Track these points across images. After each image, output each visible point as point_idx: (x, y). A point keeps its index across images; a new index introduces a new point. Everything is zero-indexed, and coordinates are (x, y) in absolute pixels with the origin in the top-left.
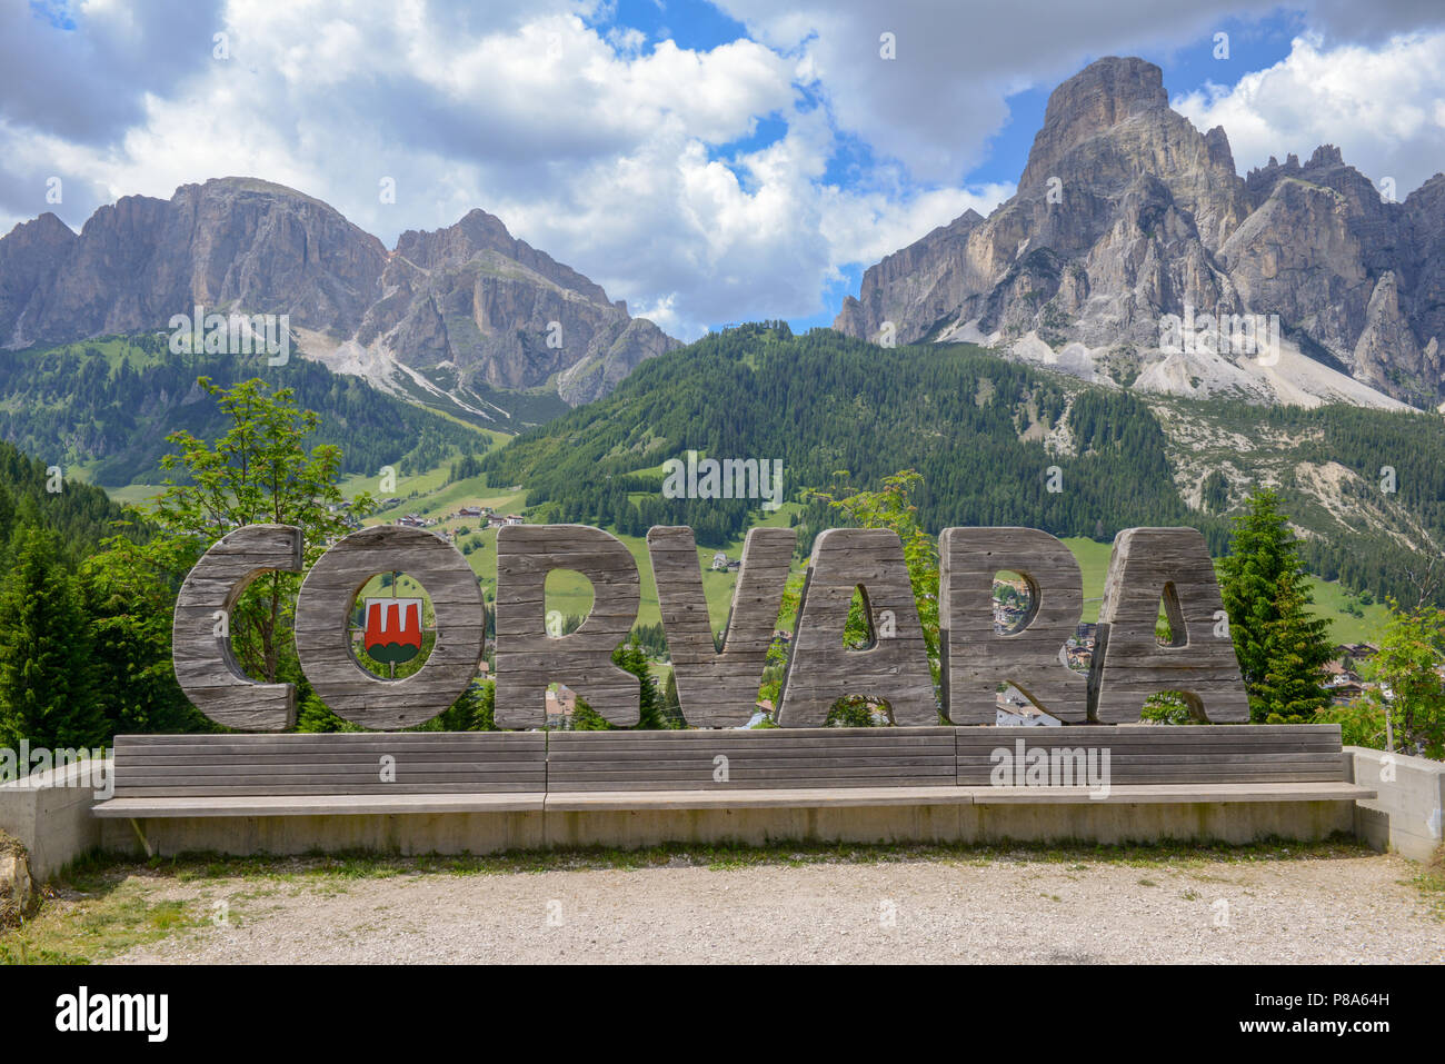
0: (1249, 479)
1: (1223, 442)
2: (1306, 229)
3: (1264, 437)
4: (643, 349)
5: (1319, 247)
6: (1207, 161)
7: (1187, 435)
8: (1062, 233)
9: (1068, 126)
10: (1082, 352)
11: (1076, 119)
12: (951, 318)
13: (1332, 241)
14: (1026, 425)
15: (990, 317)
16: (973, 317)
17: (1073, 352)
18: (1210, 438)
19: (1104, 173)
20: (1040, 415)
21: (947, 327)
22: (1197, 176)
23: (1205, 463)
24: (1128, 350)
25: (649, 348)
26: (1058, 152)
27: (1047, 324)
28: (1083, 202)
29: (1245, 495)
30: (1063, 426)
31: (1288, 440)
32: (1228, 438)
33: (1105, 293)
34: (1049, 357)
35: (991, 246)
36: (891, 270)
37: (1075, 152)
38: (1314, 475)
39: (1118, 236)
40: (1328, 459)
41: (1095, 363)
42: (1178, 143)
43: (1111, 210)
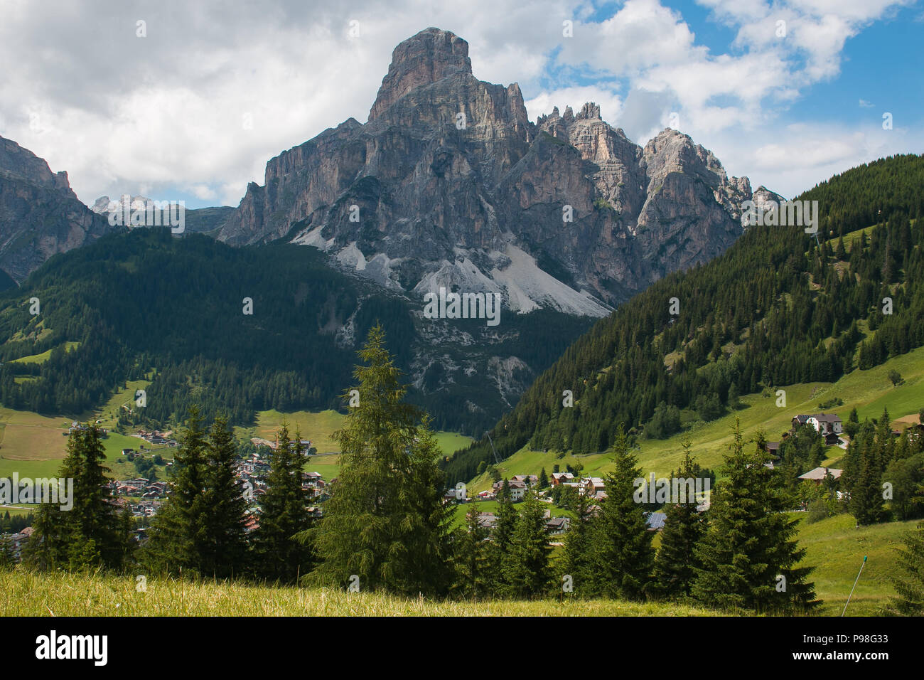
0: (458, 367)
1: (453, 339)
2: (552, 174)
3: (483, 335)
4: (72, 225)
5: (560, 188)
6: (492, 116)
7: (431, 332)
8: (385, 166)
9: (401, 78)
10: (384, 261)
11: (406, 74)
12: (307, 222)
13: (570, 184)
14: (326, 320)
15: (329, 226)
16: (321, 224)
17: (378, 261)
18: (446, 335)
19: (421, 120)
20: (338, 313)
21: (302, 230)
22: (486, 127)
23: (433, 355)
24: (414, 262)
25: (78, 224)
26: (395, 96)
27: (364, 237)
28: (402, 142)
29: (450, 380)
30: (351, 322)
31: (498, 338)
32: (458, 335)
33: (405, 217)
34: (361, 264)
35: (337, 169)
36: (288, 163)
37: (403, 100)
38: (499, 365)
39: (417, 175)
40: (512, 355)
41: (390, 270)
42: (475, 101)
43: (422, 149)
